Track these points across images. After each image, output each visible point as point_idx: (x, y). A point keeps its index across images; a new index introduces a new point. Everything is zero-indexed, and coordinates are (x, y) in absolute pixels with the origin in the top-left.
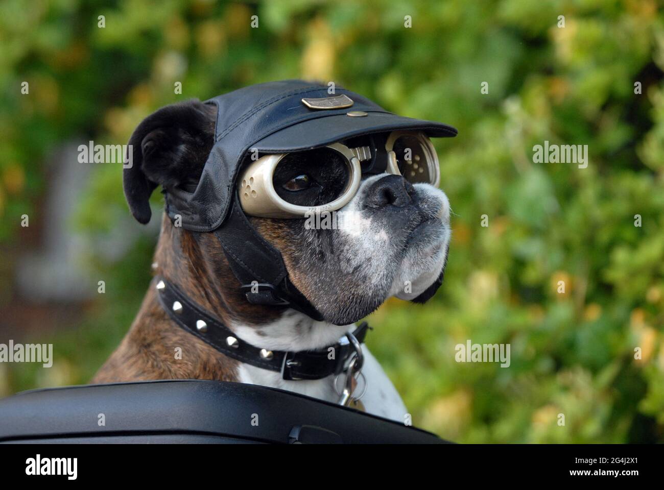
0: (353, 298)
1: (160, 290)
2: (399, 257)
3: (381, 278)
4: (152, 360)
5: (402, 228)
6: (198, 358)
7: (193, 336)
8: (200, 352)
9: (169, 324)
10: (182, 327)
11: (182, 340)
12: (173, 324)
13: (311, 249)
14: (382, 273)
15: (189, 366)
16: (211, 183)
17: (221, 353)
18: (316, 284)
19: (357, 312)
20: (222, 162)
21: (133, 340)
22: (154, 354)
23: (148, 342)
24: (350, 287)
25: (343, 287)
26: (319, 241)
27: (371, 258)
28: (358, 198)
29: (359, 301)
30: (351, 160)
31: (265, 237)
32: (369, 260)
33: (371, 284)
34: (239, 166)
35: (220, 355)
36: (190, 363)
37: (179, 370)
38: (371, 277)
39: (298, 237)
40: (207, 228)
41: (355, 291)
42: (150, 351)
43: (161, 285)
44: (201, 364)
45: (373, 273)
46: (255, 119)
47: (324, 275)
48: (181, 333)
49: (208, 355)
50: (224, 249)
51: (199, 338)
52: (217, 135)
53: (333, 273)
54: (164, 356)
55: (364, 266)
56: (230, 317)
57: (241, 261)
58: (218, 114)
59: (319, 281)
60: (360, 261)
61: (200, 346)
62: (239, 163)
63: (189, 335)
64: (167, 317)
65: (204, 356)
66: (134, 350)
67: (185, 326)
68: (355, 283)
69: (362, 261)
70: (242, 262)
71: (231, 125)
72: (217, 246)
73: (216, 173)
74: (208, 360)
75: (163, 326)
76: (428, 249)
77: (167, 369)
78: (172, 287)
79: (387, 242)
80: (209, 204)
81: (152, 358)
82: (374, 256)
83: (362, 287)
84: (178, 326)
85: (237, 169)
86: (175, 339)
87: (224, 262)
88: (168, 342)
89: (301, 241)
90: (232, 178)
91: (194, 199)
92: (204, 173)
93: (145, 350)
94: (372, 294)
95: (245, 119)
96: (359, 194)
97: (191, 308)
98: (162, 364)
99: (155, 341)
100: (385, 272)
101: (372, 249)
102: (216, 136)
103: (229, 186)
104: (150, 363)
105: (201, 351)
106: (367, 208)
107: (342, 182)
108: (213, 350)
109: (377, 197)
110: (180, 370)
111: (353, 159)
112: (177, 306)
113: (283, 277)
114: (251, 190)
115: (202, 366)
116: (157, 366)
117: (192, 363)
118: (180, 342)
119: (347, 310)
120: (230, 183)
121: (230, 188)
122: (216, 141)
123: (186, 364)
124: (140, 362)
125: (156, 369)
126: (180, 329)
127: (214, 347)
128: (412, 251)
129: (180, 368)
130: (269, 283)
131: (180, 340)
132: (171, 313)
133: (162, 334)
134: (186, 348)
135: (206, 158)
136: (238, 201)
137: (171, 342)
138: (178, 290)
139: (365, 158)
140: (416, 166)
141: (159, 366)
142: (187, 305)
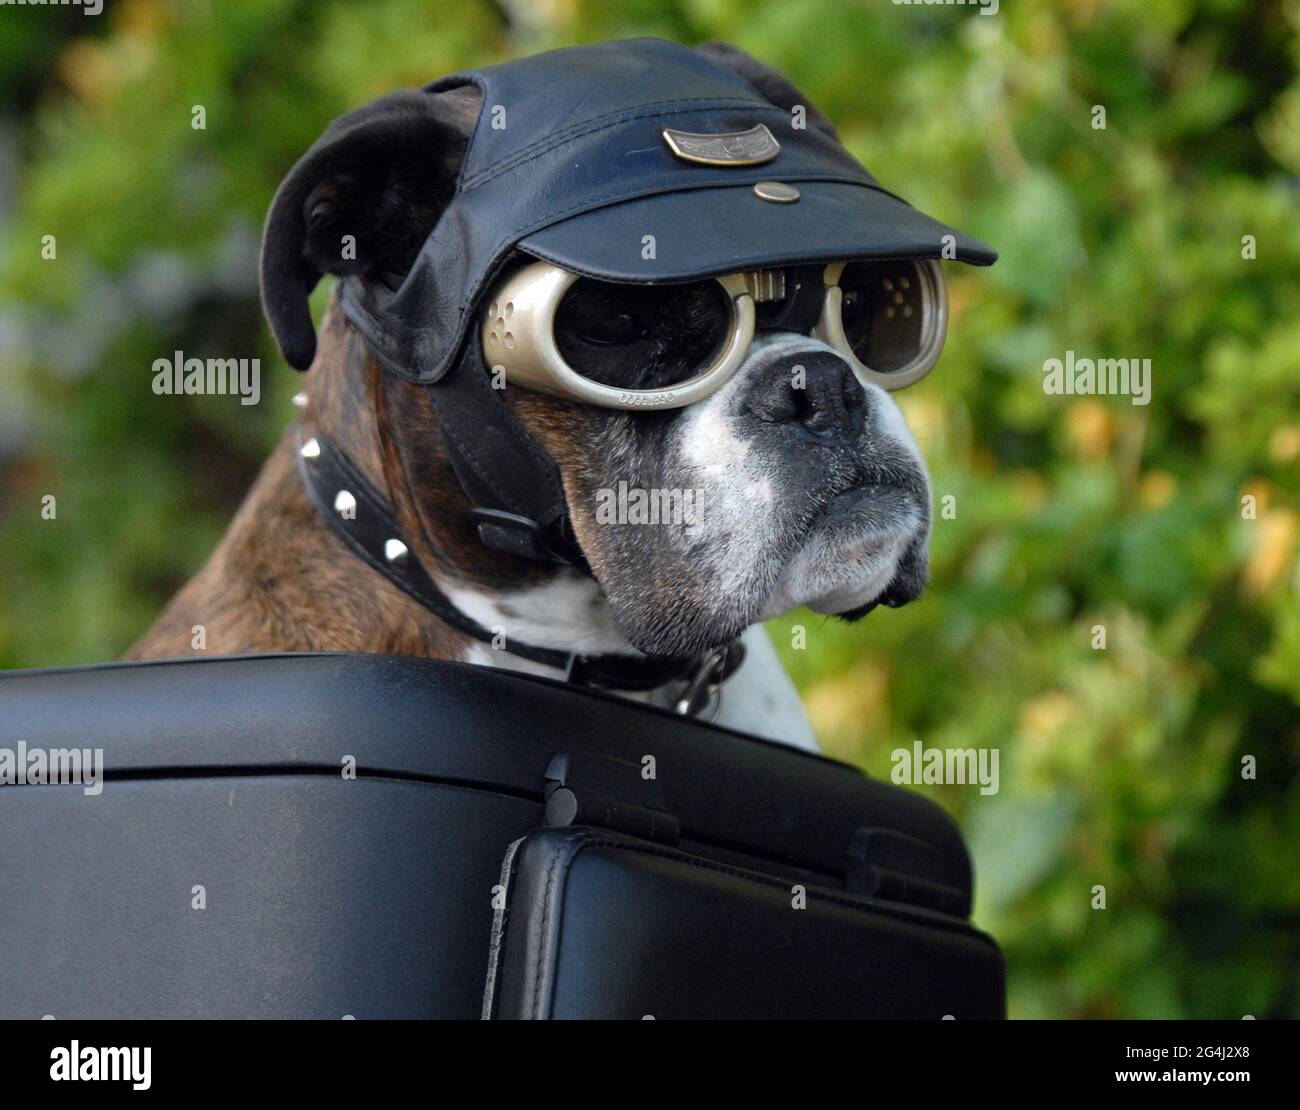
0: (680, 607)
1: (308, 460)
2: (787, 548)
3: (741, 585)
4: (272, 616)
5: (805, 488)
6: (378, 623)
7: (372, 571)
8: (384, 610)
9: (324, 541)
10: (351, 547)
11: (347, 579)
12: (333, 540)
13: (619, 473)
14: (745, 575)
15: (356, 635)
16: (433, 286)
17: (434, 617)
18: (618, 550)
19: (682, 638)
20: (461, 245)
21: (236, 566)
22: (280, 604)
23: (270, 574)
24: (679, 581)
25: (668, 575)
26: (637, 461)
27: (729, 534)
28: (735, 388)
29: (689, 617)
30: (737, 298)
31: (528, 425)
32: (726, 537)
33: (719, 590)
34: (491, 274)
35: (429, 619)
36: (358, 631)
37: (332, 644)
38: (723, 577)
39: (597, 439)
40: (410, 374)
41: (686, 593)
42: (274, 598)
43: (312, 449)
44: (383, 636)
45: (728, 569)
46: (553, 162)
47: (640, 536)
48: (348, 561)
49: (404, 617)
50: (442, 428)
51: (387, 577)
52: (467, 176)
53: (656, 540)
54: (299, 611)
55: (713, 547)
56: (439, 566)
57: (475, 460)
58: (479, 119)
59: (627, 546)
60: (709, 536)
61: (386, 594)
62: (494, 267)
63: (365, 567)
64: (318, 522)
65: (391, 620)
66: (238, 590)
67: (359, 546)
68: (690, 578)
69: (712, 536)
70: (477, 464)
71: (498, 162)
72: (426, 416)
73: (445, 269)
74: (400, 630)
75: (308, 542)
76: (853, 544)
77: (303, 640)
78: (336, 458)
79: (769, 509)
80: (421, 327)
81: (274, 613)
82: (737, 533)
83: (701, 591)
84: (342, 543)
85: (486, 280)
86: (332, 575)
87: (436, 452)
88: (315, 582)
89: (602, 450)
90: (472, 296)
91: (391, 310)
92: (420, 261)
93: (262, 594)
94: (717, 612)
95: (532, 155)
96: (740, 378)
97: (377, 510)
98: (293, 628)
99: (286, 576)
100: (751, 576)
101: (737, 515)
102: (463, 176)
103: (463, 310)
104: (268, 624)
105: (387, 608)
106: (747, 416)
107: (707, 340)
108: (415, 607)
109: (774, 397)
110: (334, 643)
111: (742, 298)
112: (346, 502)
113: (557, 514)
114: (506, 331)
115: (384, 643)
116: (283, 630)
117: (362, 631)
118: (341, 583)
119: (664, 627)
120: (467, 306)
121: (464, 316)
122: (460, 190)
123: (350, 632)
124: (248, 619)
125: (280, 640)
126: (347, 553)
127: (421, 602)
128: (818, 539)
129: (335, 639)
130: (530, 518)
131: (341, 579)
132: (329, 512)
133: (306, 562)
134: (355, 597)
135: (433, 225)
136: (476, 345)
137: (323, 583)
138: (350, 468)
139: (771, 297)
140: (899, 299)
141: (287, 632)
142: (368, 502)
